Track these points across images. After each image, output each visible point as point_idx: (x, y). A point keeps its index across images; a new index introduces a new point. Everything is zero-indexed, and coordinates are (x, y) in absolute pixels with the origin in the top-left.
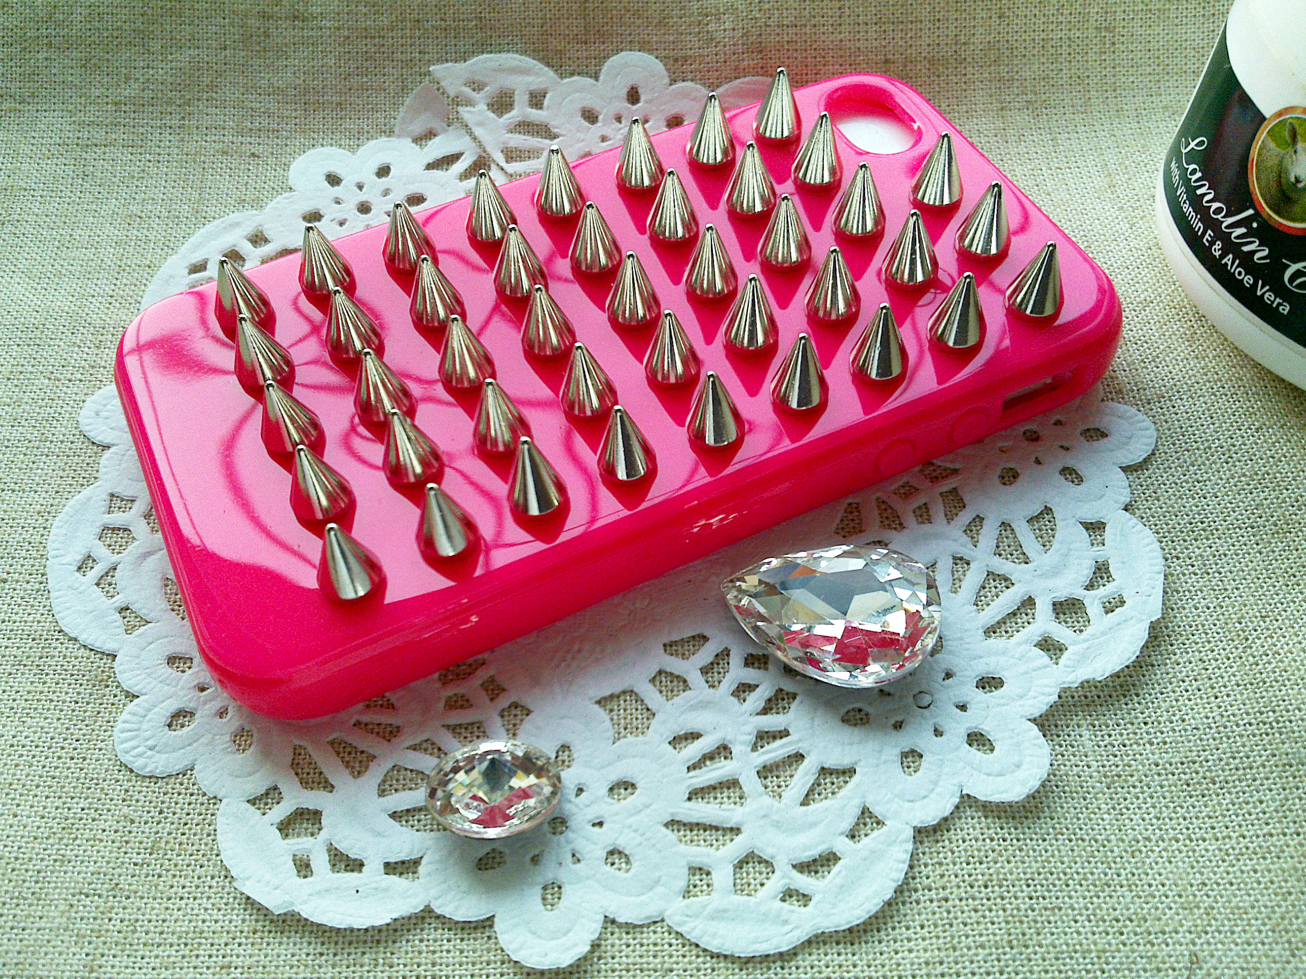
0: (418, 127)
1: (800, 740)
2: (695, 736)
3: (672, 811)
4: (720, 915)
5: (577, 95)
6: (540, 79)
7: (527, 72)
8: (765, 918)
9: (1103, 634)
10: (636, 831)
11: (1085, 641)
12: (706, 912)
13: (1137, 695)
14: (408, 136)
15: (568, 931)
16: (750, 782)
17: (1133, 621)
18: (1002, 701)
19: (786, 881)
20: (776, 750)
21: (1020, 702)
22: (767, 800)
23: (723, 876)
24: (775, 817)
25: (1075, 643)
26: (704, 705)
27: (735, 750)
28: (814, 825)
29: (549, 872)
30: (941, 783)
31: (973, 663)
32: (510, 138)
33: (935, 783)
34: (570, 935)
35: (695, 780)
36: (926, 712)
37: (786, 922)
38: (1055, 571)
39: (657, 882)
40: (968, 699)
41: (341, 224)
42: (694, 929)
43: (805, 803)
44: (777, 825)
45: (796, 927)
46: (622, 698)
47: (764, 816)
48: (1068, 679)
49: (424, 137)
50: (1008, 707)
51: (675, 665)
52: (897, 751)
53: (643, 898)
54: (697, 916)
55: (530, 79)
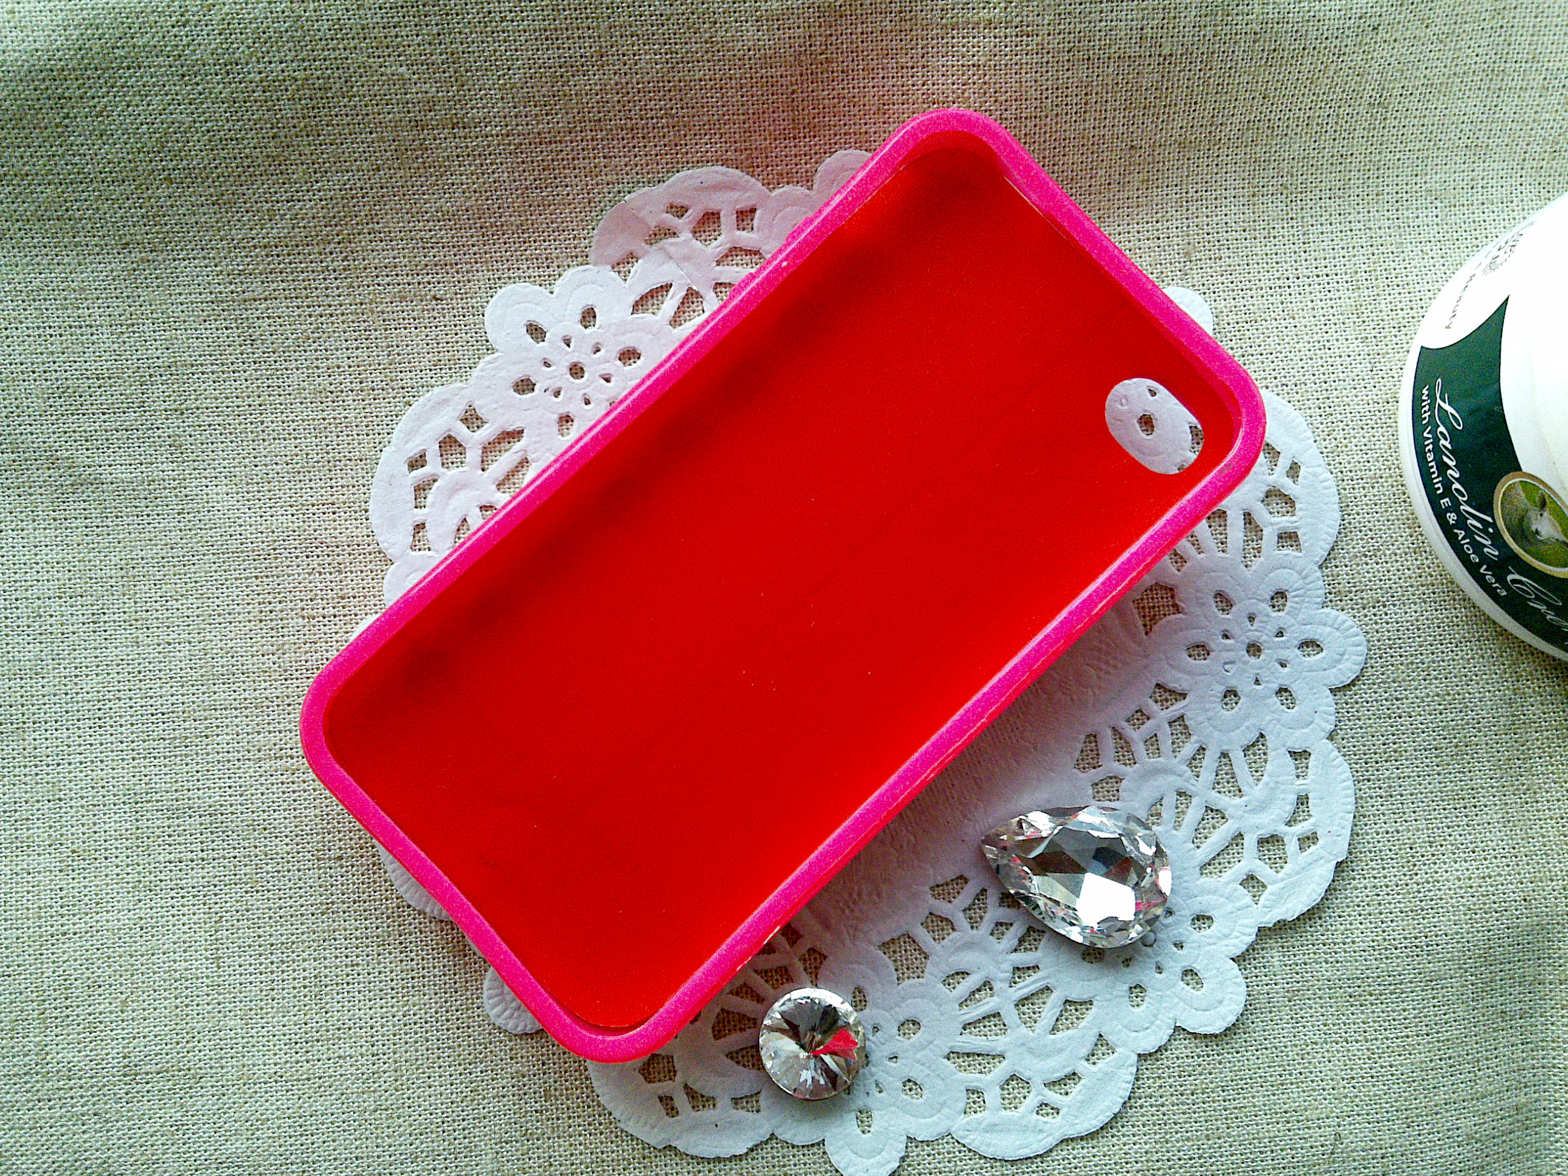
0: (616, 252)
1: (1048, 977)
2: (964, 974)
3: (950, 1044)
4: (992, 1128)
5: (789, 209)
6: (747, 194)
7: (731, 187)
8: (1025, 1129)
9: (1298, 873)
10: (923, 1064)
11: (1282, 880)
12: (982, 1126)
13: (1320, 918)
14: (607, 263)
15: (882, 1150)
16: (1010, 1015)
17: (1322, 861)
18: (1211, 941)
19: (1040, 1097)
20: (1029, 984)
21: (1226, 942)
22: (1023, 1030)
23: (993, 1096)
24: (1031, 1045)
25: (1275, 882)
26: (969, 946)
27: (997, 986)
28: (1060, 1051)
29: (860, 1101)
30: (1160, 1016)
31: (1188, 902)
32: (720, 272)
33: (1156, 1016)
34: (883, 1153)
35: (967, 1016)
36: (1149, 949)
37: (1041, 1131)
38: (1262, 806)
39: (943, 1105)
40: (1183, 939)
41: (557, 394)
42: (973, 1140)
43: (1054, 1030)
44: (1031, 1051)
45: (1049, 1135)
46: (902, 939)
47: (1023, 1044)
48: (1264, 920)
49: (624, 263)
50: (1214, 947)
51: (943, 908)
52: (1126, 987)
53: (934, 1118)
54: (976, 1130)
55: (735, 195)
